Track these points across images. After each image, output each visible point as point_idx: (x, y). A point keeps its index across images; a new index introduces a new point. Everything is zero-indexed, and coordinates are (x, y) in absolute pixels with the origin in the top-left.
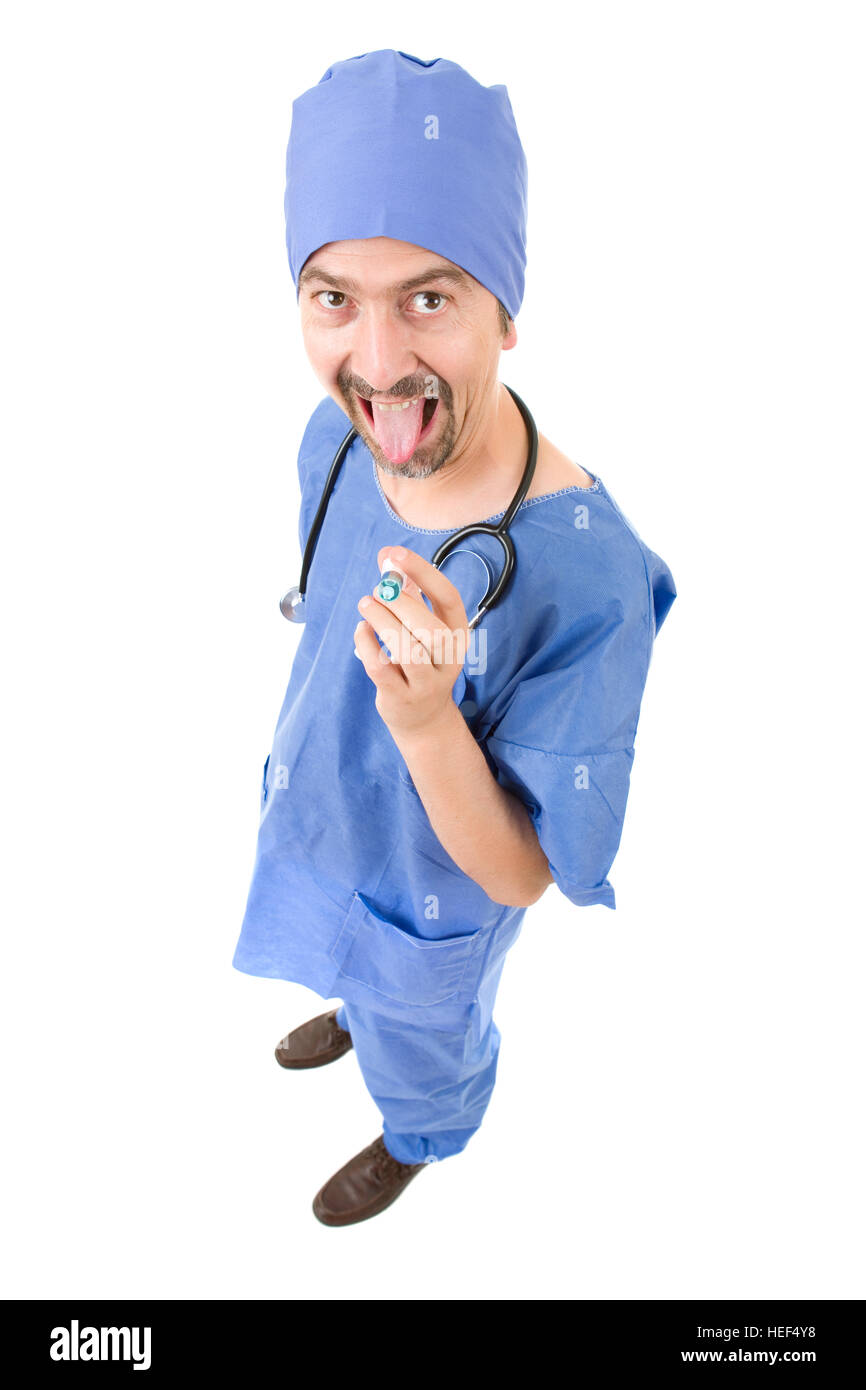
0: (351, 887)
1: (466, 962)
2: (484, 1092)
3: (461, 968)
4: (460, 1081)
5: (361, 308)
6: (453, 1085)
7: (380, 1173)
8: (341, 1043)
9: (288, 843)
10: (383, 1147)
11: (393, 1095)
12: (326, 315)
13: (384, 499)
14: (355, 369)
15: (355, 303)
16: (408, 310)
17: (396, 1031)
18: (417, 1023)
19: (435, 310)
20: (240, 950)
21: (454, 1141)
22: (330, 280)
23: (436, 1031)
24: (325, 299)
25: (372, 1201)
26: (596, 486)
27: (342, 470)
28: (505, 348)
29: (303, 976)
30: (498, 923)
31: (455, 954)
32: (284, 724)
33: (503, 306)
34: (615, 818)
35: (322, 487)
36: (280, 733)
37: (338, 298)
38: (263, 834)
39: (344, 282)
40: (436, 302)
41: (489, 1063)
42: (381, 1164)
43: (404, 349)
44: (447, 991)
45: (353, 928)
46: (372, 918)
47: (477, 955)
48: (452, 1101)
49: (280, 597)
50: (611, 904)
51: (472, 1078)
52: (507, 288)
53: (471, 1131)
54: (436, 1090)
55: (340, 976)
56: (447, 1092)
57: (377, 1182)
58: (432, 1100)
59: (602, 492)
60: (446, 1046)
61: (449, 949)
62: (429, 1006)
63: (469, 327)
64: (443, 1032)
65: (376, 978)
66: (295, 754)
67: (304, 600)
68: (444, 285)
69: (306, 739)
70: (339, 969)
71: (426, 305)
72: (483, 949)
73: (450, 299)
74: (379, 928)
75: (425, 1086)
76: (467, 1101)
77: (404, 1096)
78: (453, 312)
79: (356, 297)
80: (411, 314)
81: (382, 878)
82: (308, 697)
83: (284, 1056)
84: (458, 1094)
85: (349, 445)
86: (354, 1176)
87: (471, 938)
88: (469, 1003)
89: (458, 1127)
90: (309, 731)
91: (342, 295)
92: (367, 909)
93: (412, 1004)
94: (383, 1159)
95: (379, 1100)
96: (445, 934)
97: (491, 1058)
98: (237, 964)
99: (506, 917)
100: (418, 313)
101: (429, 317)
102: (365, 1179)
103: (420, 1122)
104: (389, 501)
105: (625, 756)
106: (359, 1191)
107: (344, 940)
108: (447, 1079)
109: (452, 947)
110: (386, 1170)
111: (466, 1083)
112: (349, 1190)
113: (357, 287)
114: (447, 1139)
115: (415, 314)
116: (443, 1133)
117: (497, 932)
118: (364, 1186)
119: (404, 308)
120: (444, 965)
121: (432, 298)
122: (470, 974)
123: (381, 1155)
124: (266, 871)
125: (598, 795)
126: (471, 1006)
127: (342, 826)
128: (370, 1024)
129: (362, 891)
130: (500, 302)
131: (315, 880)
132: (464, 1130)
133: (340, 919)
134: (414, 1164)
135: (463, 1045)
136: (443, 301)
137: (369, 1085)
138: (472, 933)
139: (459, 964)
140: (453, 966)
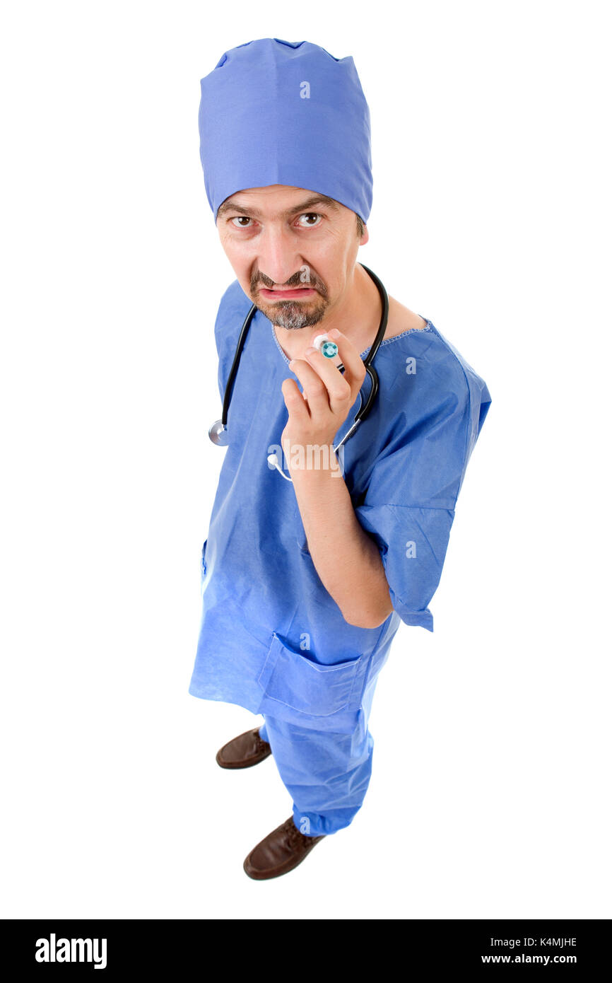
0: (271, 630)
1: (353, 680)
2: (365, 779)
3: (350, 685)
4: (348, 770)
5: (263, 226)
6: (343, 774)
7: (291, 843)
8: (263, 751)
9: (226, 601)
10: (292, 825)
11: (301, 783)
12: (238, 232)
13: (281, 350)
14: (262, 268)
15: (258, 223)
16: (295, 225)
17: (303, 735)
18: (320, 729)
19: (314, 225)
20: (194, 681)
21: (345, 816)
22: (241, 210)
23: (332, 733)
24: (236, 222)
25: (285, 862)
26: (428, 327)
27: (249, 334)
28: (362, 244)
29: (238, 698)
30: (374, 651)
31: (345, 675)
32: (217, 518)
33: (360, 217)
34: (437, 561)
35: (235, 348)
36: (214, 523)
37: (245, 220)
38: (206, 597)
39: (251, 211)
40: (314, 218)
41: (367, 758)
42: (291, 837)
43: (294, 254)
44: (341, 702)
45: (273, 661)
46: (286, 651)
47: (361, 674)
48: (341, 786)
49: (208, 428)
50: (430, 628)
51: (355, 770)
52: (362, 205)
53: (355, 810)
54: (331, 779)
55: (265, 697)
56: (339, 778)
57: (289, 849)
58: (328, 786)
59: (433, 330)
60: (339, 744)
61: (340, 672)
62: (329, 716)
63: (337, 234)
64: (337, 734)
65: (291, 698)
66: (226, 538)
67: (226, 429)
68: (320, 208)
69: (235, 525)
70: (264, 691)
71: (308, 221)
72: (365, 670)
73: (324, 216)
74: (291, 659)
75: (324, 775)
76: (353, 785)
77: (308, 784)
78: (326, 225)
79: (259, 220)
80: (297, 228)
81: (293, 622)
82: (234, 496)
83: (222, 760)
84: (347, 781)
85: (253, 316)
86: (272, 845)
87: (356, 662)
88: (356, 710)
89: (346, 806)
90: (236, 519)
91: (249, 218)
92: (283, 645)
93: (317, 715)
94: (293, 833)
95: (290, 787)
96: (337, 661)
97: (368, 754)
98: (192, 692)
99: (379, 647)
100: (302, 227)
101: (311, 229)
102: (281, 847)
103: (319, 803)
104: (284, 352)
105: (446, 515)
106: (275, 855)
107: (266, 669)
108: (338, 770)
109: (341, 671)
110: (295, 841)
111: (351, 773)
112: (269, 854)
113: (260, 214)
114: (339, 816)
115: (300, 228)
116: (335, 810)
117: (373, 657)
118: (279, 852)
119: (292, 224)
120: (338, 683)
121: (311, 217)
122: (356, 690)
123: (292, 830)
124: (210, 622)
125: (424, 539)
126: (359, 712)
127: (263, 585)
128: (284, 730)
129: (278, 632)
130: (357, 215)
131: (245, 627)
132: (349, 809)
133: (264, 655)
134: (315, 836)
135: (350, 742)
136: (319, 219)
137: (283, 777)
138: (355, 659)
139: (348, 683)
140: (344, 684)
